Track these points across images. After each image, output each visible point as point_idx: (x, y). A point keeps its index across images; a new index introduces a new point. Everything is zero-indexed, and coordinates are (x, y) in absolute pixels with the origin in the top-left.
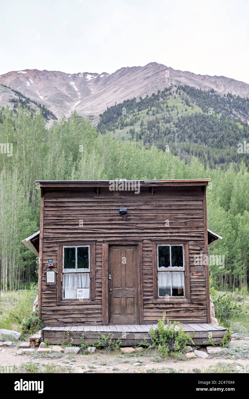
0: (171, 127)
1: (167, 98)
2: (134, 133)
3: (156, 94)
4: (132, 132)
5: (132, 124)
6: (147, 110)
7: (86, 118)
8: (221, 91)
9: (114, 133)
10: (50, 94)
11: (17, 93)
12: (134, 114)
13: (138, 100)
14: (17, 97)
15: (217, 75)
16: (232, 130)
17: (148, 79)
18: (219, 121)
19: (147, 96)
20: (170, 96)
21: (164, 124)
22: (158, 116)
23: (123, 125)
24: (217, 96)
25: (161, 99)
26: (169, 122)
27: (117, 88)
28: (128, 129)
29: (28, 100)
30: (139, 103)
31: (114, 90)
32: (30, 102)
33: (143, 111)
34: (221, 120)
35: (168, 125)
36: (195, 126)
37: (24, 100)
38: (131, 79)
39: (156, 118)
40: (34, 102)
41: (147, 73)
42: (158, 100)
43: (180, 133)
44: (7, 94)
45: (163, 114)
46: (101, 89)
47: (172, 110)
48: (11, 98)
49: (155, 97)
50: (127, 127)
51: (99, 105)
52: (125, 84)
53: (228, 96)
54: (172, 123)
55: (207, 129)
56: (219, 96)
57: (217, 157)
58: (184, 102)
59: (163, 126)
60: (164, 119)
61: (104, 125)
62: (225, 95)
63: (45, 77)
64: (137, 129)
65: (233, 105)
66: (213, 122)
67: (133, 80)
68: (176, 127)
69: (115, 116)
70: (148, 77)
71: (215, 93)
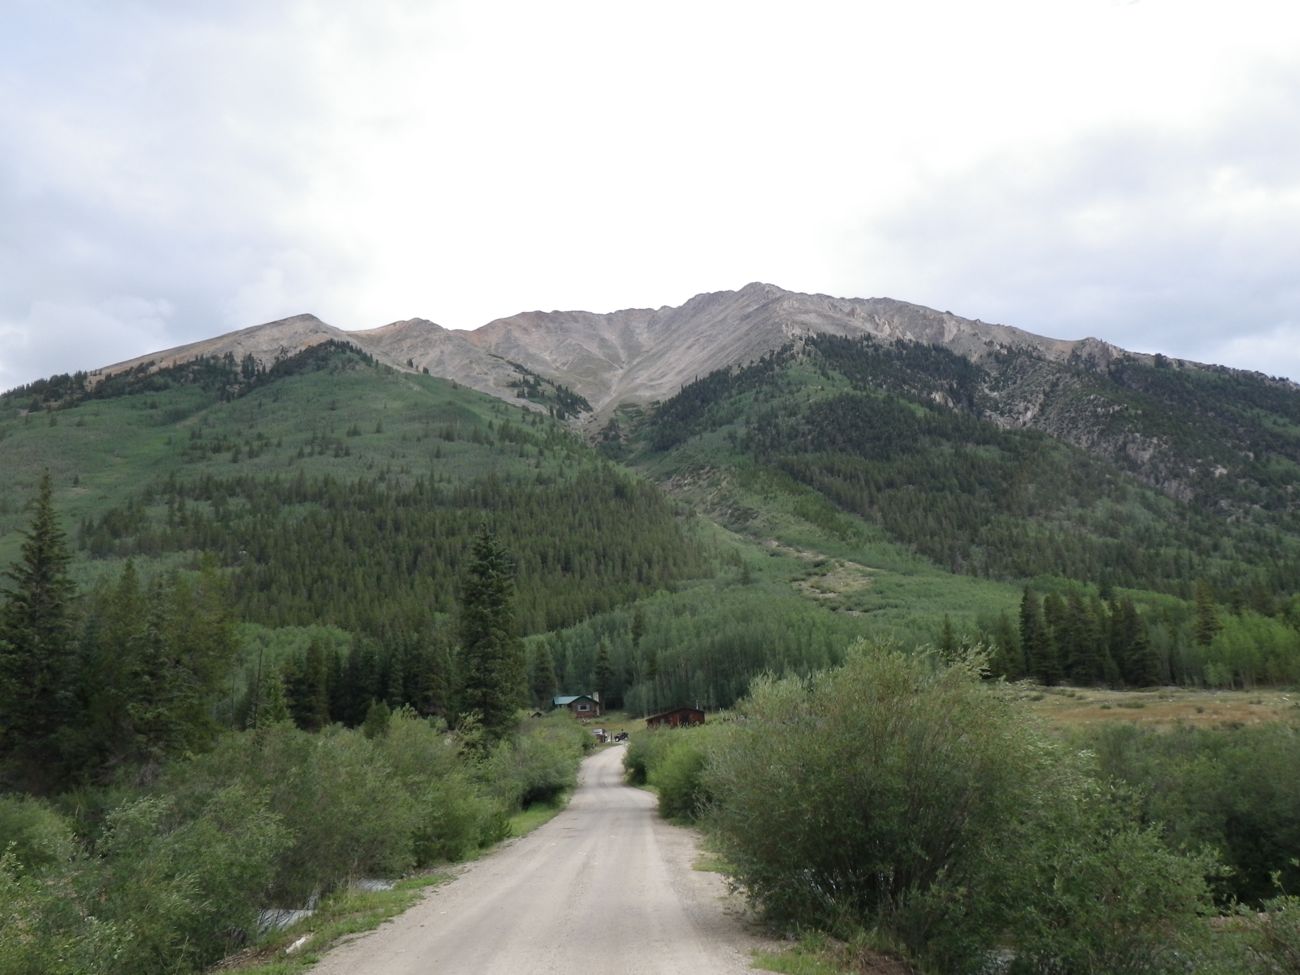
0: (798, 424)
1: (788, 365)
2: (736, 438)
3: (767, 357)
4: (732, 437)
5: (730, 422)
6: (754, 391)
7: (644, 406)
8: (884, 333)
9: (701, 439)
10: (571, 358)
11: (518, 367)
12: (732, 400)
13: (736, 372)
14: (519, 377)
15: (877, 297)
16: (906, 422)
17: (748, 320)
18: (882, 405)
19: (752, 362)
20: (793, 361)
21: (786, 419)
22: (775, 402)
23: (716, 424)
24: (877, 348)
25: (777, 369)
26: (795, 414)
27: (692, 339)
28: (725, 430)
29: (538, 379)
30: (738, 378)
31: (687, 345)
32: (542, 383)
33: (747, 394)
34: (884, 403)
35: (792, 421)
36: (840, 420)
37: (531, 380)
38: (716, 320)
39: (772, 407)
40: (548, 382)
41: (744, 307)
42: (772, 369)
43: (815, 434)
44: (501, 371)
45: (784, 399)
46: (663, 341)
47: (798, 391)
48: (510, 380)
49: (767, 365)
50: (723, 427)
51: (662, 377)
52: (706, 331)
53: (897, 345)
54: (799, 416)
55: (861, 424)
56: (882, 347)
57: (881, 479)
58: (819, 371)
59: (784, 422)
60: (785, 408)
61: (681, 423)
62: (891, 344)
63: (557, 325)
64: (742, 432)
65: (907, 361)
66: (872, 409)
67: (720, 321)
68: (808, 422)
69: (698, 403)
70: (748, 316)
71: (874, 341)
